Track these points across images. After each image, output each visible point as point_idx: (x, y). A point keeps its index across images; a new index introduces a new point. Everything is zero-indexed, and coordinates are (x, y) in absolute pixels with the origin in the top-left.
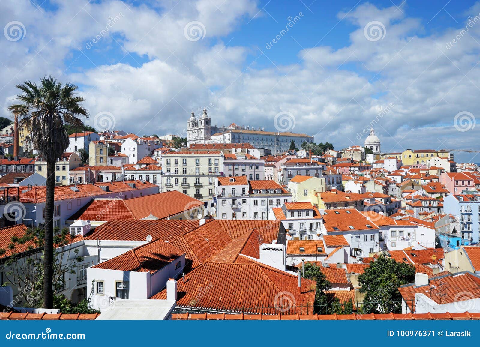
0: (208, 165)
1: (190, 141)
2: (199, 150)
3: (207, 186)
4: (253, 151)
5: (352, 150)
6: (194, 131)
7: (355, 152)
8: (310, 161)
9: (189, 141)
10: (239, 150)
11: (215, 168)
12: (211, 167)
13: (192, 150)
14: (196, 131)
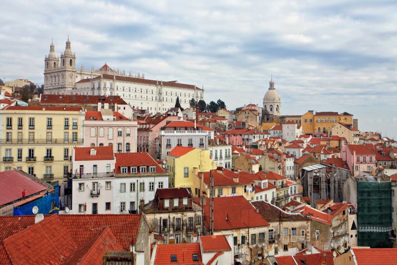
0: (64, 128)
1: (48, 90)
2: (53, 104)
3: (62, 161)
4: (124, 108)
5: (247, 109)
6: (53, 75)
7: (250, 113)
8: (194, 125)
9: (46, 90)
10: (106, 105)
11: (73, 133)
12: (67, 131)
13: (44, 104)
14: (56, 74)
